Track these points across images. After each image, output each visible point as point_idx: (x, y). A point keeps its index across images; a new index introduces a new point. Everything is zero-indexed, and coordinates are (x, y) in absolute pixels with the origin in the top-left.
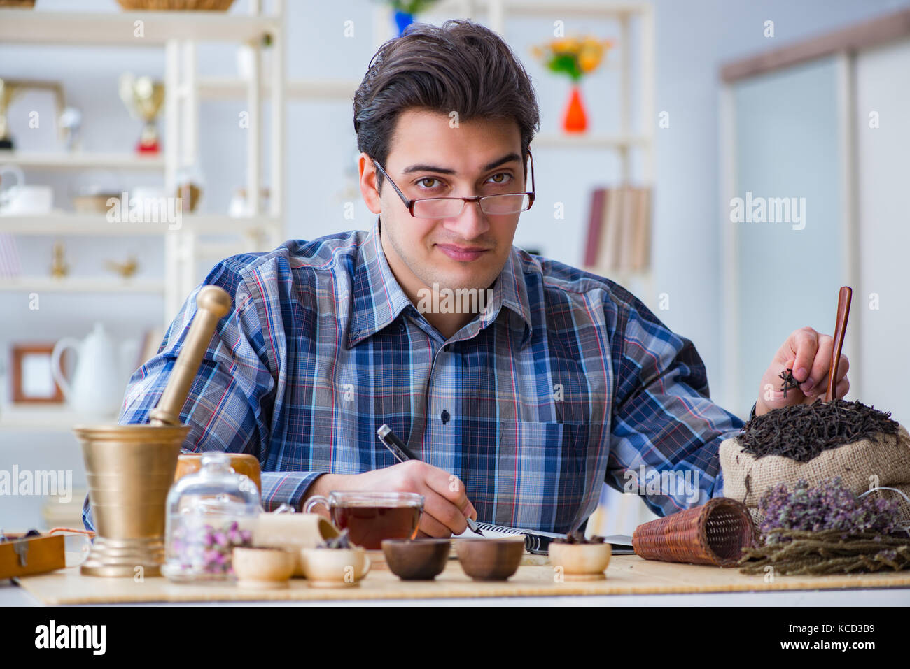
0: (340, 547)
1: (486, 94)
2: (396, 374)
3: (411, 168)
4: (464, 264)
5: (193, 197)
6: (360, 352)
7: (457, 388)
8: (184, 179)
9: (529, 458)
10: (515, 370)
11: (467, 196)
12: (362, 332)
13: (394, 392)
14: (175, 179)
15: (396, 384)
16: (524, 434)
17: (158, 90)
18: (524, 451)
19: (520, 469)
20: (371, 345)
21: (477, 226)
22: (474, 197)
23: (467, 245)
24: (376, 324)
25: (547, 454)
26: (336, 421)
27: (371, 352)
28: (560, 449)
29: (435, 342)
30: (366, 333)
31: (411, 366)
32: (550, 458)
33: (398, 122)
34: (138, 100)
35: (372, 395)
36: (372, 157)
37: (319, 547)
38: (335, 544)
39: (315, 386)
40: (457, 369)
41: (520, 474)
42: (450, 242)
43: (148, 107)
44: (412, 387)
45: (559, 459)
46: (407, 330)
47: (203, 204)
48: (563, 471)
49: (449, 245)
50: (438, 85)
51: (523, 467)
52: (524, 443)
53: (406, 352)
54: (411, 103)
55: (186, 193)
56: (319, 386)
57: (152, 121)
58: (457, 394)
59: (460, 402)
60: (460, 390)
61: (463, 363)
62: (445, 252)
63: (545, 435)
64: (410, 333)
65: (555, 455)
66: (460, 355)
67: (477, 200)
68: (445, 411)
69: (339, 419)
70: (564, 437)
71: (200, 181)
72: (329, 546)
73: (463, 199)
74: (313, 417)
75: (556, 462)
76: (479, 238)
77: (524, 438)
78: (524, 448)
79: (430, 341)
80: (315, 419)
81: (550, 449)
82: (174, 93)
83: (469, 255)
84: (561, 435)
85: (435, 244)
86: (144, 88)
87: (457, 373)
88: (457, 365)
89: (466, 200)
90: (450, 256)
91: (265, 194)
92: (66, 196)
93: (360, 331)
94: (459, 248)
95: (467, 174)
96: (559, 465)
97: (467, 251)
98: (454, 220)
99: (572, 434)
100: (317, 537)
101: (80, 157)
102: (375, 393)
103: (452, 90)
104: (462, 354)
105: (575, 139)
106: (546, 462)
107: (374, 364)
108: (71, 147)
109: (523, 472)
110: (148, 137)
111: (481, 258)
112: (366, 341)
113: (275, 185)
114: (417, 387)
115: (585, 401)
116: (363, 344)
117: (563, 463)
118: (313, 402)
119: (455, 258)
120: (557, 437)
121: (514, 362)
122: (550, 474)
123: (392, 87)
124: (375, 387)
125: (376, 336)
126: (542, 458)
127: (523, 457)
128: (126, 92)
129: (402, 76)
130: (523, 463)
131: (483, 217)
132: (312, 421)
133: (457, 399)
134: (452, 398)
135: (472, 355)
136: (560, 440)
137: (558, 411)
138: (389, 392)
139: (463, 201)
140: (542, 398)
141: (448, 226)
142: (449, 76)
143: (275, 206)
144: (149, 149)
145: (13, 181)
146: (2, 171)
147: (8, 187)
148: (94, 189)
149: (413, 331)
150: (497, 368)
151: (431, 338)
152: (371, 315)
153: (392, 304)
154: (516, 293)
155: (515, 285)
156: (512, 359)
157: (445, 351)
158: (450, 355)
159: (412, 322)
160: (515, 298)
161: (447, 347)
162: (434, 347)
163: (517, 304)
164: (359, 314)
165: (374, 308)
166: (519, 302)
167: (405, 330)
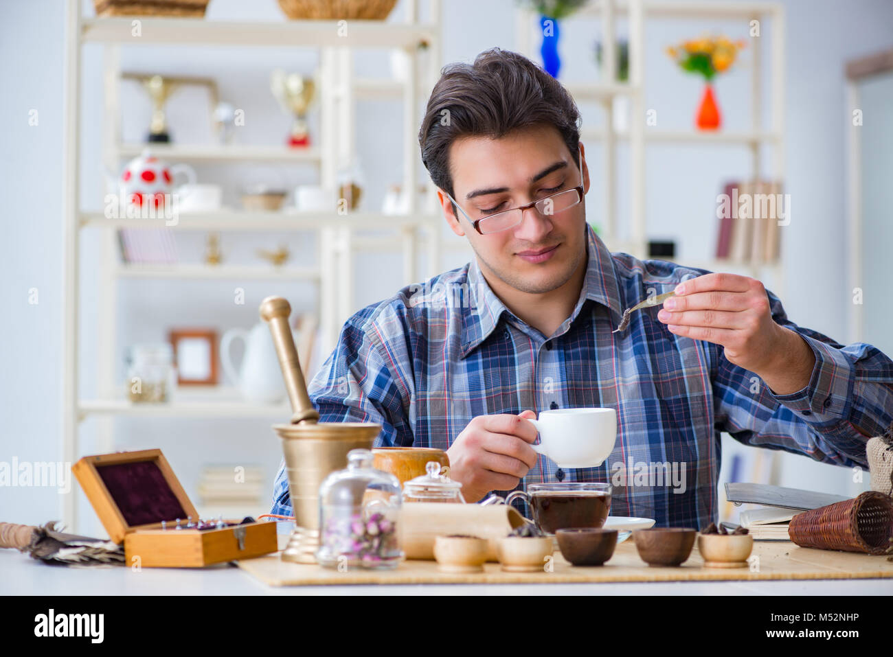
0: (530, 535)
2: (503, 375)
4: (543, 264)
5: (352, 196)
6: (471, 362)
7: (562, 381)
8: (346, 180)
9: (632, 433)
10: (617, 356)
12: (472, 343)
13: (503, 390)
14: (333, 179)
15: (504, 383)
16: (625, 413)
17: (309, 86)
18: (627, 428)
19: (625, 445)
22: (528, 204)
23: (540, 248)
24: (482, 334)
25: (649, 427)
26: (450, 427)
27: (480, 360)
28: (660, 422)
29: (536, 344)
30: (476, 342)
31: (517, 367)
32: (653, 431)
34: (288, 95)
35: (484, 397)
37: (510, 535)
38: (525, 532)
39: (428, 398)
40: (560, 365)
41: (626, 449)
42: (527, 249)
43: (299, 102)
44: (518, 385)
45: (661, 431)
46: (512, 337)
47: (364, 202)
48: (666, 441)
49: (526, 252)
51: (628, 442)
52: (626, 421)
53: (512, 356)
55: (348, 193)
56: (432, 398)
57: (301, 116)
58: (562, 386)
59: (566, 393)
60: (565, 382)
61: (565, 358)
62: (525, 259)
63: (644, 411)
64: (514, 338)
65: (657, 427)
66: (562, 351)
67: (533, 205)
68: (553, 403)
69: (453, 425)
70: (662, 411)
71: (360, 181)
72: (520, 534)
73: (520, 208)
74: (429, 426)
75: (659, 434)
76: (547, 238)
77: (625, 417)
78: (626, 425)
79: (531, 343)
80: (431, 428)
81: (651, 423)
82: (328, 91)
84: (658, 410)
85: (514, 254)
86: (295, 84)
87: (561, 367)
88: (560, 360)
89: (523, 208)
90: (529, 261)
91: (422, 190)
92: (234, 194)
93: (470, 343)
96: (662, 437)
97: (542, 252)
99: (669, 408)
100: (506, 527)
101: (234, 150)
102: (487, 394)
104: (565, 350)
106: (650, 435)
107: (484, 369)
108: (226, 140)
109: (629, 447)
110: (298, 130)
111: (556, 254)
112: (475, 351)
114: (522, 384)
115: (680, 377)
116: (471, 355)
117: (665, 434)
118: (429, 413)
119: (534, 262)
120: (656, 412)
121: (616, 350)
122: (655, 445)
124: (486, 389)
125: (484, 345)
126: (645, 432)
127: (627, 434)
128: (277, 88)
130: (628, 439)
131: (544, 219)
132: (429, 430)
133: (563, 391)
134: (559, 391)
135: (575, 350)
136: (659, 414)
138: (498, 391)
139: (521, 210)
144: (300, 142)
145: (184, 180)
146: (175, 171)
147: (179, 185)
148: (262, 188)
149: (517, 336)
150: (599, 360)
151: (533, 341)
152: (479, 328)
153: (492, 313)
154: (602, 287)
155: (602, 281)
156: (614, 347)
157: (548, 350)
158: (554, 353)
159: (515, 328)
160: (601, 291)
161: (549, 346)
162: (534, 348)
163: (603, 297)
164: (469, 329)
165: (481, 322)
166: (604, 295)
167: (510, 337)
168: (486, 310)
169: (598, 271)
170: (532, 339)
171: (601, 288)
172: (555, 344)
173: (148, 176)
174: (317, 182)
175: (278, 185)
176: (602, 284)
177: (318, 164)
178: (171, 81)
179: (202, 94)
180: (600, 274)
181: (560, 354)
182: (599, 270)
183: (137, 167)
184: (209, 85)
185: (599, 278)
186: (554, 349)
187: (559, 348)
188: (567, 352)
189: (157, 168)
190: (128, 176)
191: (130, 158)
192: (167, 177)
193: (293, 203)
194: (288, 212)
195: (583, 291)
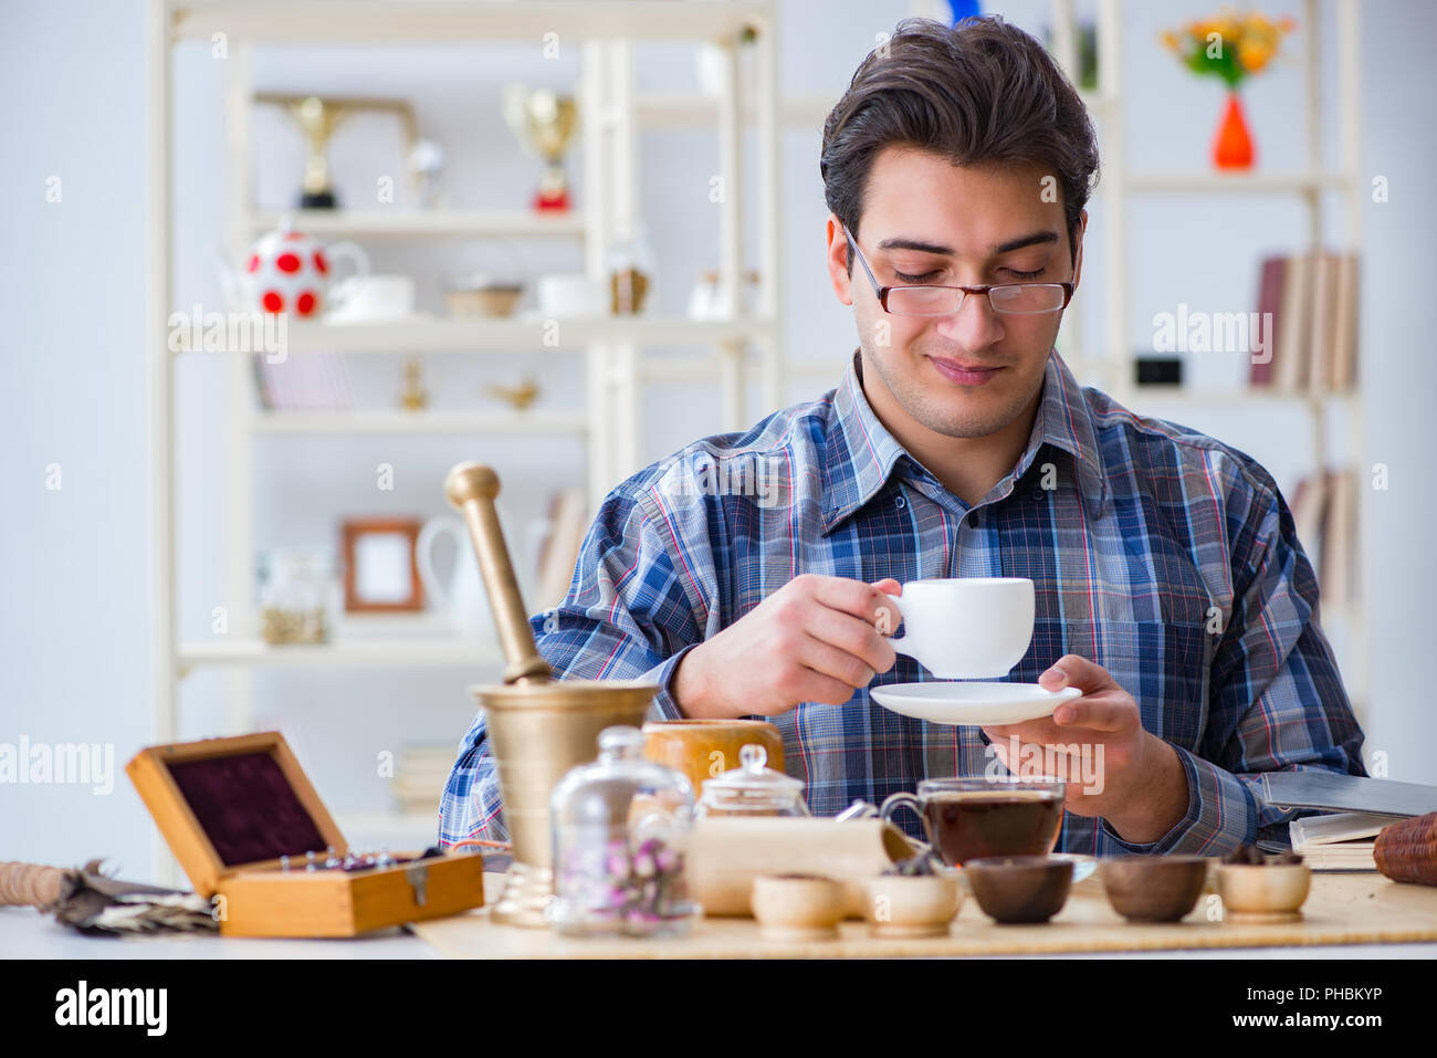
0: (918, 873)
1: (1001, 127)
2: (895, 567)
3: (890, 243)
4: (967, 389)
5: (633, 291)
6: (838, 543)
8: (622, 263)
10: (1091, 546)
11: (968, 286)
12: (841, 510)
14: (603, 262)
16: (1104, 639)
17: (566, 110)
20: (854, 531)
21: (984, 331)
22: (978, 286)
23: (974, 361)
24: (861, 495)
25: (1143, 668)
27: (856, 541)
28: (1162, 663)
29: (952, 517)
30: (848, 509)
31: (918, 555)
32: (1147, 676)
33: (873, 164)
34: (532, 124)
36: (842, 220)
37: (886, 873)
38: (910, 868)
40: (994, 555)
42: (947, 355)
43: (550, 137)
45: (1162, 677)
46: (909, 505)
47: (652, 300)
48: (1168, 696)
49: (946, 360)
50: (929, 111)
52: (1105, 652)
53: (909, 536)
54: (892, 138)
55: (626, 288)
57: (555, 160)
61: (1000, 542)
62: (939, 369)
63: (1137, 640)
64: (913, 506)
65: (1155, 670)
66: (995, 531)
67: (984, 291)
70: (1166, 644)
71: (646, 265)
72: (901, 872)
73: (963, 289)
75: (1157, 682)
76: (988, 349)
77: (1105, 646)
79: (944, 515)
81: (1147, 662)
82: (594, 115)
83: (976, 375)
84: (1161, 642)
85: (926, 356)
86: (544, 107)
87: (992, 558)
88: (992, 546)
89: (967, 291)
90: (947, 375)
91: (753, 278)
92: (434, 293)
93: (838, 509)
94: (960, 366)
95: (972, 255)
96: (1162, 686)
97: (972, 370)
98: (949, 320)
99: (1179, 640)
100: (880, 858)
101: (443, 219)
103: (946, 116)
104: (1000, 529)
105: (1234, 178)
106: (1142, 681)
107: (862, 555)
108: (429, 203)
110: (551, 185)
111: (993, 380)
112: (845, 523)
113: (766, 264)
115: (1203, 597)
116: (838, 531)
117: (1168, 684)
119: (955, 379)
120: (1157, 645)
121: (1089, 536)
122: (1149, 699)
123: (866, 113)
125: (862, 514)
126: (1135, 675)
128: (513, 112)
129: (879, 96)
131: (995, 320)
135: (1016, 531)
136: (1161, 648)
137: (1163, 607)
139: (963, 293)
140: (1138, 587)
141: (943, 329)
142: (945, 95)
143: (765, 304)
144: (553, 204)
145: (350, 269)
146: (333, 254)
147: (341, 280)
148: (480, 280)
149: (919, 504)
150: (1059, 546)
151: (947, 512)
152: (855, 486)
153: (879, 460)
154: (1069, 428)
155: (1067, 417)
156: (1085, 531)
157: (972, 527)
158: (981, 534)
159: (916, 491)
160: (1067, 433)
161: (973, 520)
162: (949, 522)
163: (1070, 442)
164: (835, 488)
165: (857, 476)
166: (1073, 439)
167: (906, 506)
168: (869, 454)
169: (1061, 403)
170: (944, 509)
171: (1066, 429)
172: (982, 519)
173: (288, 264)
174: (579, 269)
175: (509, 276)
176: (1068, 423)
177: (580, 237)
178: (337, 106)
179: (388, 127)
180: (1065, 408)
181: (991, 536)
182: (1063, 401)
183: (271, 248)
184: (400, 110)
185: (1063, 413)
186: (982, 527)
187: (989, 526)
188: (1003, 532)
189: (304, 250)
190: (255, 263)
191: (260, 234)
192: (320, 264)
193: (535, 305)
194: (527, 318)
195: (1036, 432)
